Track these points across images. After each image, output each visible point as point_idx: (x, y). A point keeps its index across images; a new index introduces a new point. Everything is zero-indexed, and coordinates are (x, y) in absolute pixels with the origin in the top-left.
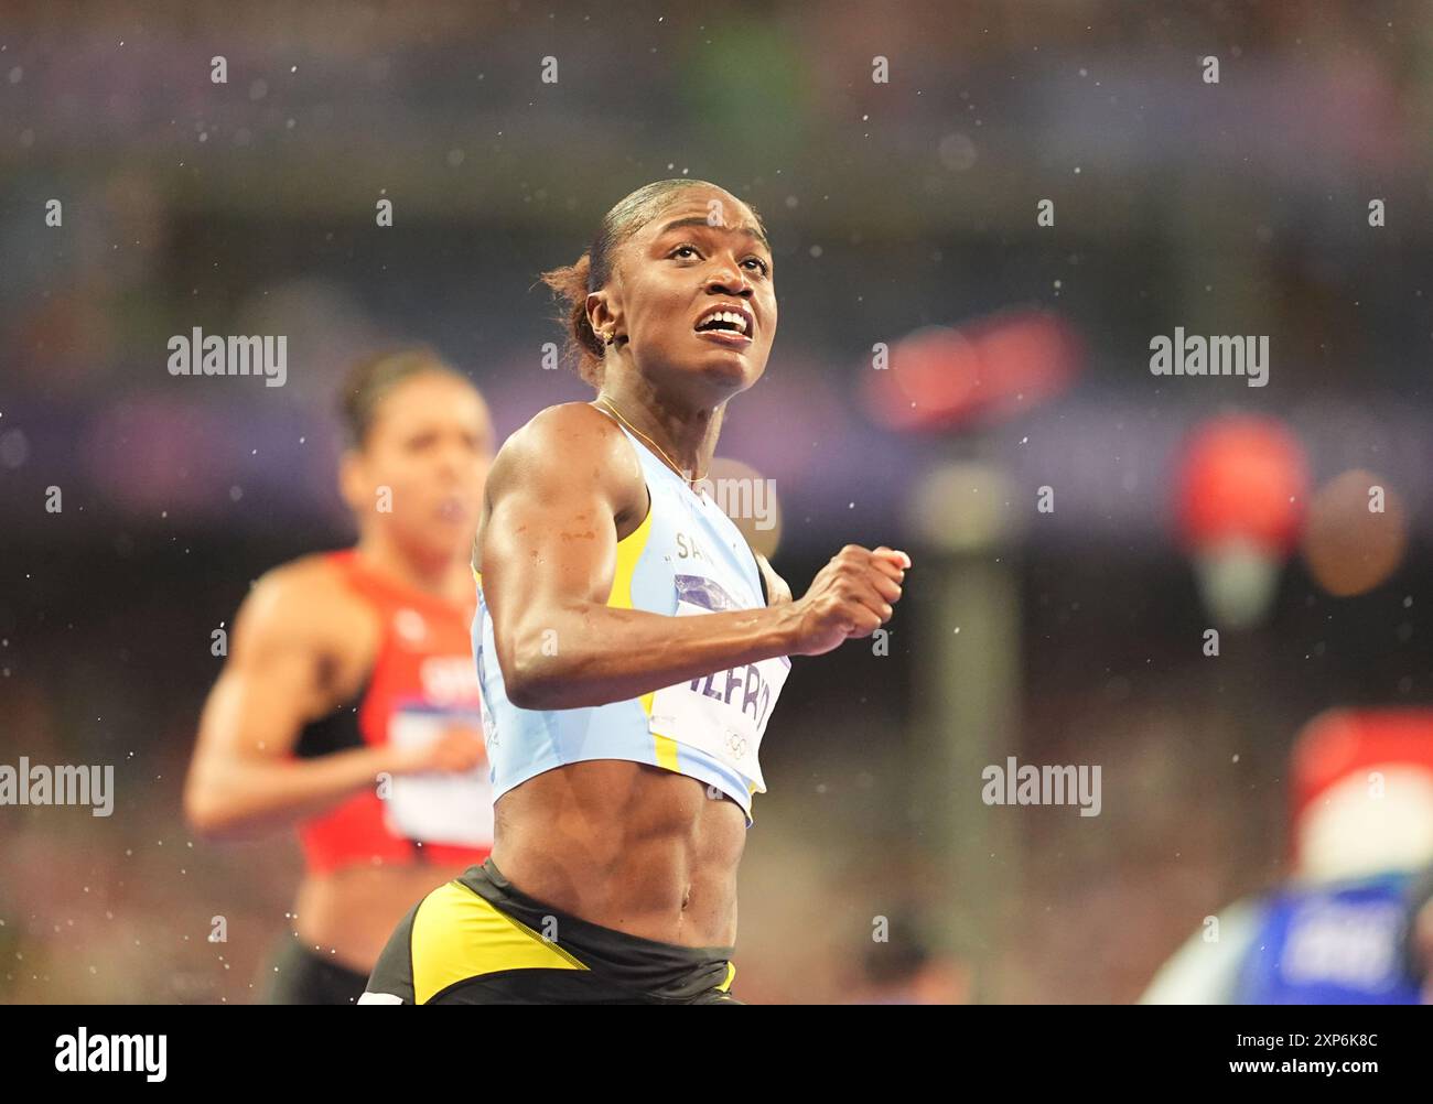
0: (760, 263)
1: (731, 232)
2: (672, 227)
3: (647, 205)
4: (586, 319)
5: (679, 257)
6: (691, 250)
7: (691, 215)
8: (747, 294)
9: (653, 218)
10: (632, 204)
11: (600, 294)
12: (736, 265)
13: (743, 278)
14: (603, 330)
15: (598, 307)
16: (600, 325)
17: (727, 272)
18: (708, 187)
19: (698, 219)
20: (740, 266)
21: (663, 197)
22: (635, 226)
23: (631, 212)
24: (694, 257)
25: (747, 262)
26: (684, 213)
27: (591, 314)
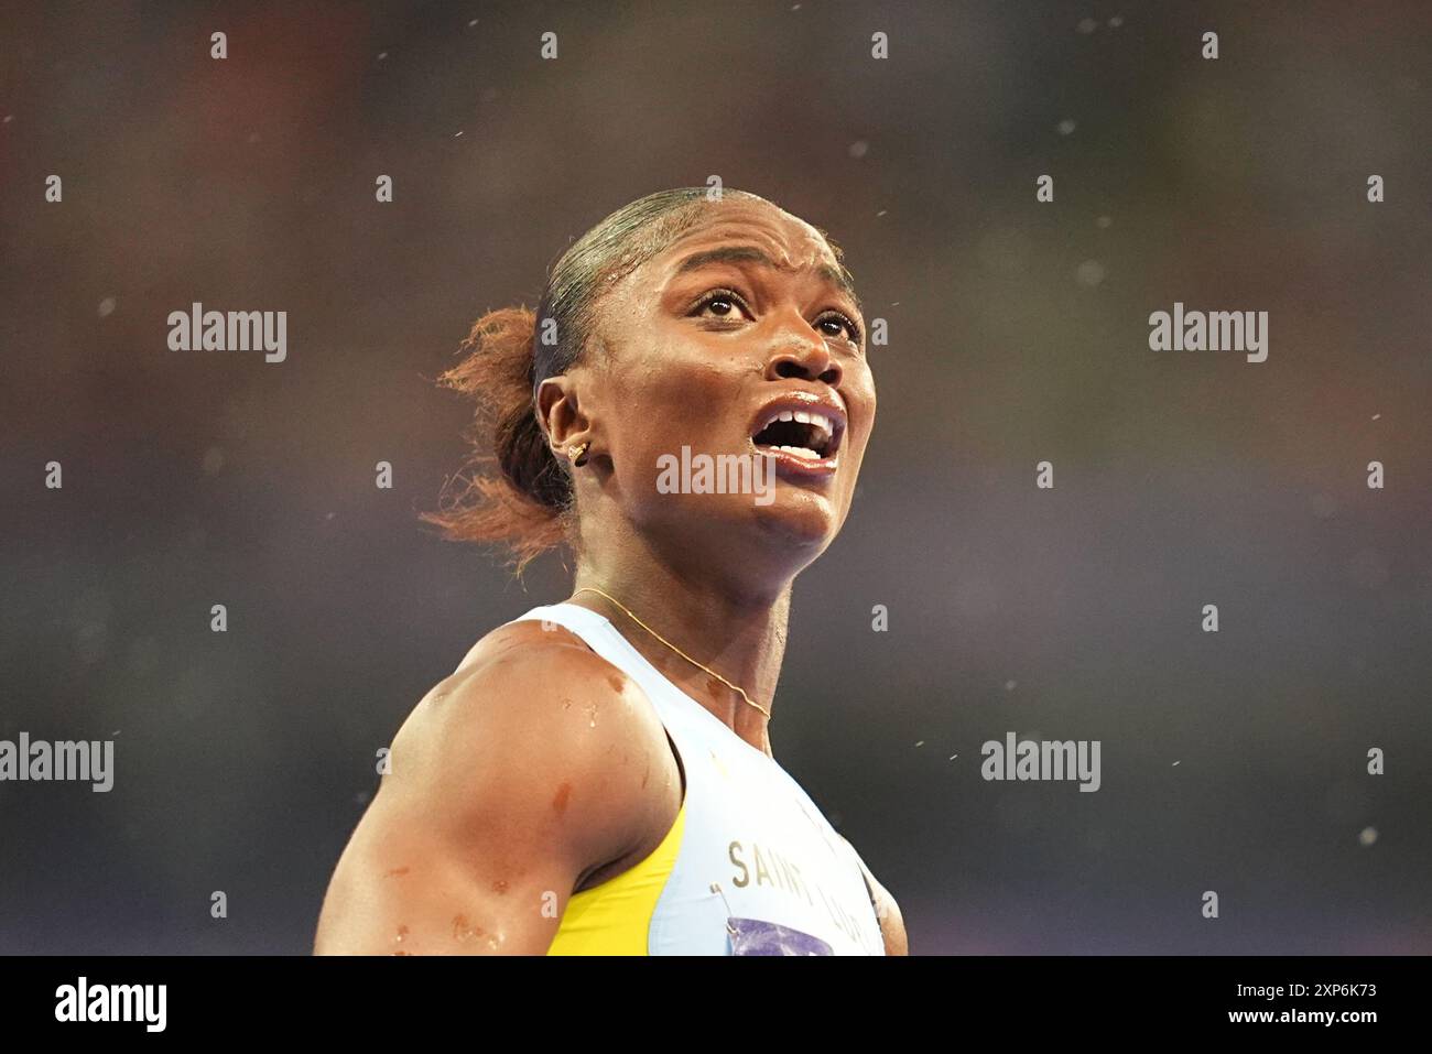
0: (845, 324)
1: (794, 271)
2: (692, 263)
3: (647, 230)
4: (537, 427)
5: (710, 315)
6: (728, 300)
7: (729, 243)
8: (832, 377)
9: (658, 250)
10: (618, 230)
11: (563, 381)
12: (809, 326)
13: (824, 348)
14: (568, 448)
15: (558, 404)
16: (562, 435)
17: (795, 338)
18: (750, 199)
19: (740, 249)
20: (815, 327)
21: (674, 214)
22: (627, 265)
23: (618, 243)
24: (735, 313)
25: (828, 322)
26: (715, 240)
27: (546, 414)
